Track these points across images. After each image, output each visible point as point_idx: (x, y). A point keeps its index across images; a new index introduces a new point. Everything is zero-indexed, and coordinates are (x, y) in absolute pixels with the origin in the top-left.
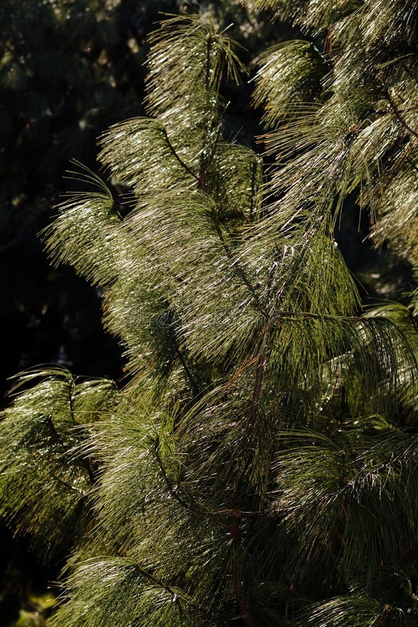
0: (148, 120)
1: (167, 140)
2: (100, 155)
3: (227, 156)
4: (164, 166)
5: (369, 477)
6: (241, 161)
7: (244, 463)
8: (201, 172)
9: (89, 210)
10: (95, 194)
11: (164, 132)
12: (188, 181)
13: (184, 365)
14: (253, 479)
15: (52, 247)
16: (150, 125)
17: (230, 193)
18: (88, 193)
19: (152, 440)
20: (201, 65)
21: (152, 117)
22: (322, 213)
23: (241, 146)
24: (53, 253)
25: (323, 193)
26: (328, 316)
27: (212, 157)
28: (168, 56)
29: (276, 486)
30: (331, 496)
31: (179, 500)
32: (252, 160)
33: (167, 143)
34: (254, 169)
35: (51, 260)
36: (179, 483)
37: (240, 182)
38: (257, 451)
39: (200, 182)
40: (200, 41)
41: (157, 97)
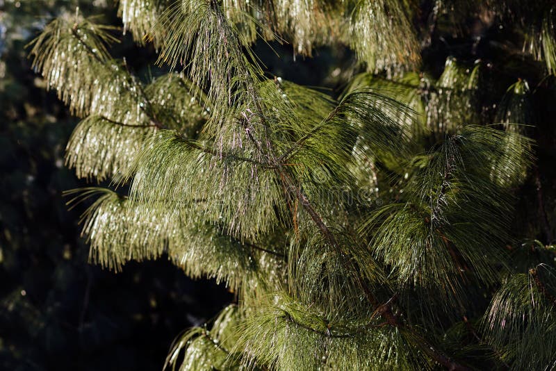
0: (86, 121)
1: (110, 121)
2: (78, 173)
3: (158, 93)
4: (126, 139)
5: (439, 202)
6: (170, 87)
7: (355, 273)
8: (152, 119)
9: (106, 215)
10: (99, 201)
11: (103, 117)
12: (150, 133)
13: (263, 250)
14: (371, 276)
15: (106, 261)
16: (91, 122)
17: (184, 114)
18: (95, 204)
19: (283, 317)
20: (84, 54)
21: (87, 116)
22: (244, 69)
23: (160, 78)
24: (111, 263)
25: (233, 56)
26: (314, 129)
27: (149, 104)
28: (59, 69)
29: (389, 266)
30: (429, 239)
31: (339, 337)
32: (175, 79)
33: (113, 123)
34: (183, 84)
35: (113, 269)
36: (327, 327)
37: (183, 101)
38: (355, 257)
39: (158, 126)
40: (68, 39)
41: (78, 101)
